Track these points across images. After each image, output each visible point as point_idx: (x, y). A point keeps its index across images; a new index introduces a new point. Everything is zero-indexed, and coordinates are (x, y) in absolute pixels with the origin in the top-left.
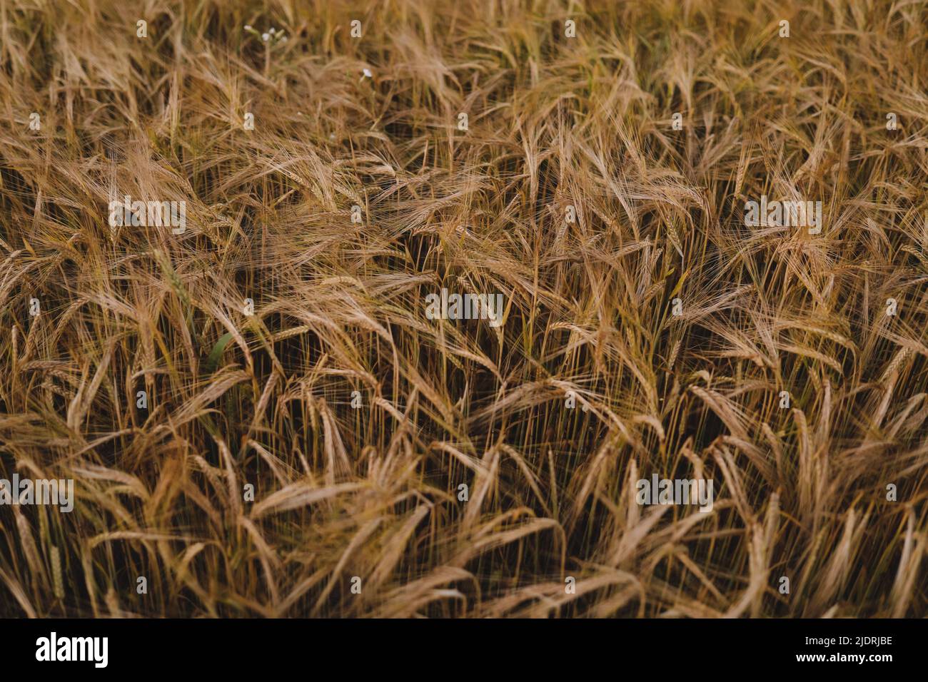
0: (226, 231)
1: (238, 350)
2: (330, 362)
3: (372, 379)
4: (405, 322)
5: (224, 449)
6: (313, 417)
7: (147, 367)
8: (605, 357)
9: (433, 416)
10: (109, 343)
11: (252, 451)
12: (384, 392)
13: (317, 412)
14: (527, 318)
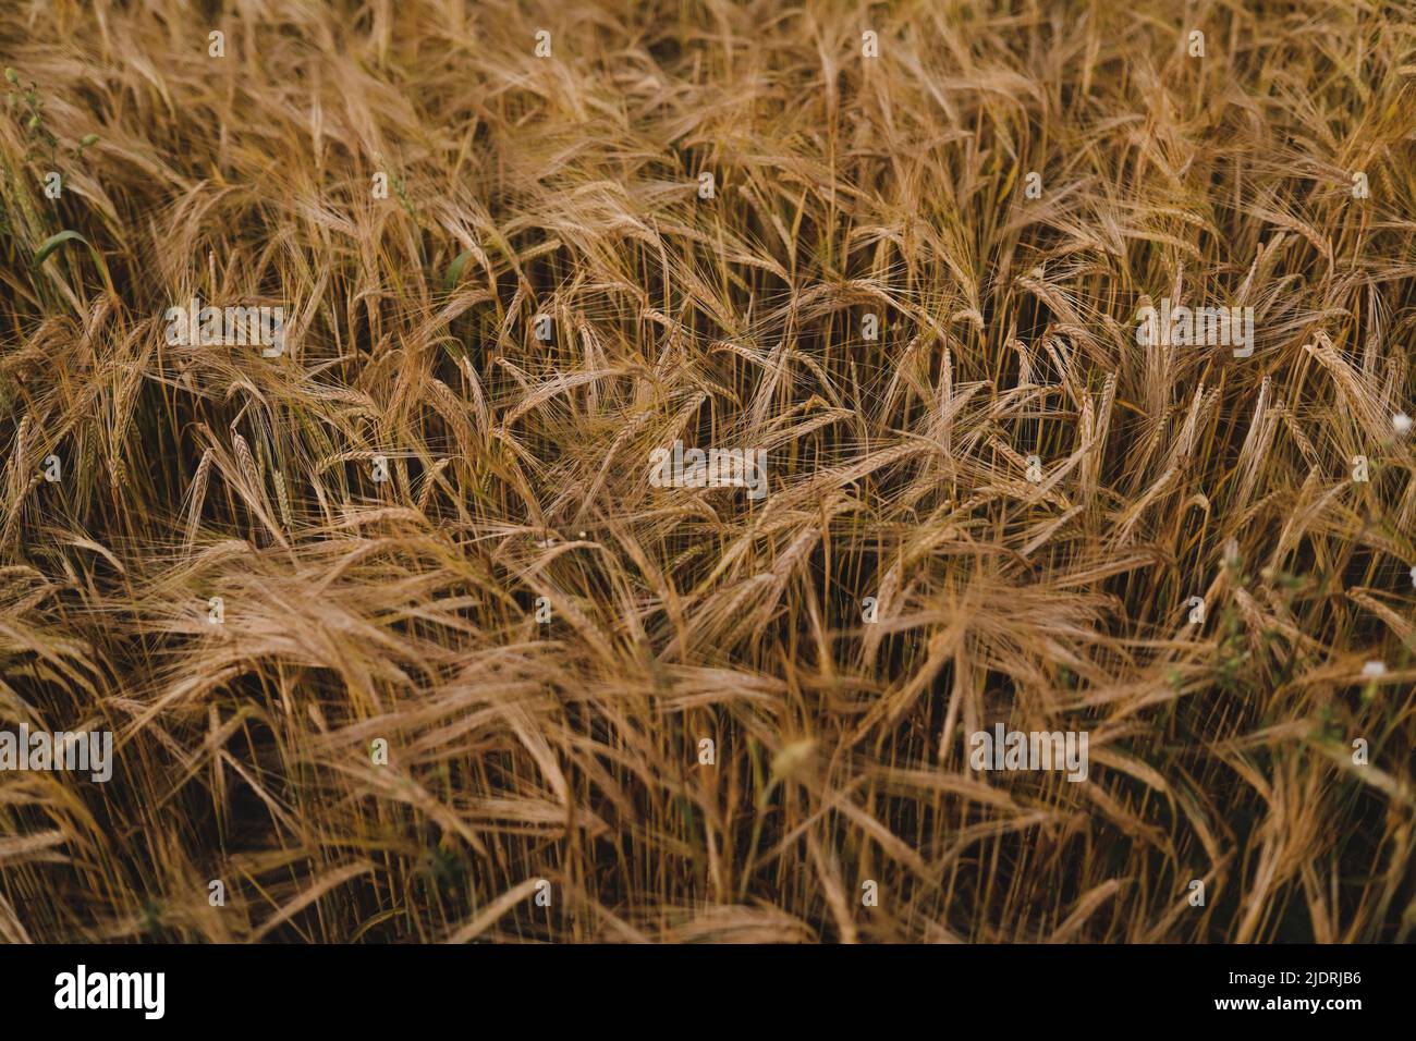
0: (453, 156)
1: (478, 267)
2: (588, 280)
3: (637, 290)
4: (677, 230)
5: (467, 367)
6: (569, 337)
7: (368, 290)
8: (919, 261)
9: (710, 315)
10: (323, 270)
11: (497, 368)
12: (652, 299)
13: (574, 329)
14: (825, 233)
